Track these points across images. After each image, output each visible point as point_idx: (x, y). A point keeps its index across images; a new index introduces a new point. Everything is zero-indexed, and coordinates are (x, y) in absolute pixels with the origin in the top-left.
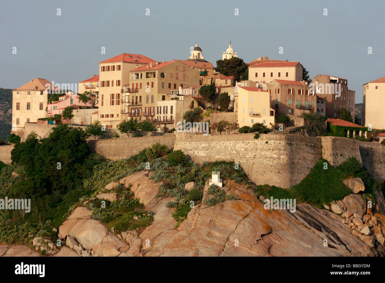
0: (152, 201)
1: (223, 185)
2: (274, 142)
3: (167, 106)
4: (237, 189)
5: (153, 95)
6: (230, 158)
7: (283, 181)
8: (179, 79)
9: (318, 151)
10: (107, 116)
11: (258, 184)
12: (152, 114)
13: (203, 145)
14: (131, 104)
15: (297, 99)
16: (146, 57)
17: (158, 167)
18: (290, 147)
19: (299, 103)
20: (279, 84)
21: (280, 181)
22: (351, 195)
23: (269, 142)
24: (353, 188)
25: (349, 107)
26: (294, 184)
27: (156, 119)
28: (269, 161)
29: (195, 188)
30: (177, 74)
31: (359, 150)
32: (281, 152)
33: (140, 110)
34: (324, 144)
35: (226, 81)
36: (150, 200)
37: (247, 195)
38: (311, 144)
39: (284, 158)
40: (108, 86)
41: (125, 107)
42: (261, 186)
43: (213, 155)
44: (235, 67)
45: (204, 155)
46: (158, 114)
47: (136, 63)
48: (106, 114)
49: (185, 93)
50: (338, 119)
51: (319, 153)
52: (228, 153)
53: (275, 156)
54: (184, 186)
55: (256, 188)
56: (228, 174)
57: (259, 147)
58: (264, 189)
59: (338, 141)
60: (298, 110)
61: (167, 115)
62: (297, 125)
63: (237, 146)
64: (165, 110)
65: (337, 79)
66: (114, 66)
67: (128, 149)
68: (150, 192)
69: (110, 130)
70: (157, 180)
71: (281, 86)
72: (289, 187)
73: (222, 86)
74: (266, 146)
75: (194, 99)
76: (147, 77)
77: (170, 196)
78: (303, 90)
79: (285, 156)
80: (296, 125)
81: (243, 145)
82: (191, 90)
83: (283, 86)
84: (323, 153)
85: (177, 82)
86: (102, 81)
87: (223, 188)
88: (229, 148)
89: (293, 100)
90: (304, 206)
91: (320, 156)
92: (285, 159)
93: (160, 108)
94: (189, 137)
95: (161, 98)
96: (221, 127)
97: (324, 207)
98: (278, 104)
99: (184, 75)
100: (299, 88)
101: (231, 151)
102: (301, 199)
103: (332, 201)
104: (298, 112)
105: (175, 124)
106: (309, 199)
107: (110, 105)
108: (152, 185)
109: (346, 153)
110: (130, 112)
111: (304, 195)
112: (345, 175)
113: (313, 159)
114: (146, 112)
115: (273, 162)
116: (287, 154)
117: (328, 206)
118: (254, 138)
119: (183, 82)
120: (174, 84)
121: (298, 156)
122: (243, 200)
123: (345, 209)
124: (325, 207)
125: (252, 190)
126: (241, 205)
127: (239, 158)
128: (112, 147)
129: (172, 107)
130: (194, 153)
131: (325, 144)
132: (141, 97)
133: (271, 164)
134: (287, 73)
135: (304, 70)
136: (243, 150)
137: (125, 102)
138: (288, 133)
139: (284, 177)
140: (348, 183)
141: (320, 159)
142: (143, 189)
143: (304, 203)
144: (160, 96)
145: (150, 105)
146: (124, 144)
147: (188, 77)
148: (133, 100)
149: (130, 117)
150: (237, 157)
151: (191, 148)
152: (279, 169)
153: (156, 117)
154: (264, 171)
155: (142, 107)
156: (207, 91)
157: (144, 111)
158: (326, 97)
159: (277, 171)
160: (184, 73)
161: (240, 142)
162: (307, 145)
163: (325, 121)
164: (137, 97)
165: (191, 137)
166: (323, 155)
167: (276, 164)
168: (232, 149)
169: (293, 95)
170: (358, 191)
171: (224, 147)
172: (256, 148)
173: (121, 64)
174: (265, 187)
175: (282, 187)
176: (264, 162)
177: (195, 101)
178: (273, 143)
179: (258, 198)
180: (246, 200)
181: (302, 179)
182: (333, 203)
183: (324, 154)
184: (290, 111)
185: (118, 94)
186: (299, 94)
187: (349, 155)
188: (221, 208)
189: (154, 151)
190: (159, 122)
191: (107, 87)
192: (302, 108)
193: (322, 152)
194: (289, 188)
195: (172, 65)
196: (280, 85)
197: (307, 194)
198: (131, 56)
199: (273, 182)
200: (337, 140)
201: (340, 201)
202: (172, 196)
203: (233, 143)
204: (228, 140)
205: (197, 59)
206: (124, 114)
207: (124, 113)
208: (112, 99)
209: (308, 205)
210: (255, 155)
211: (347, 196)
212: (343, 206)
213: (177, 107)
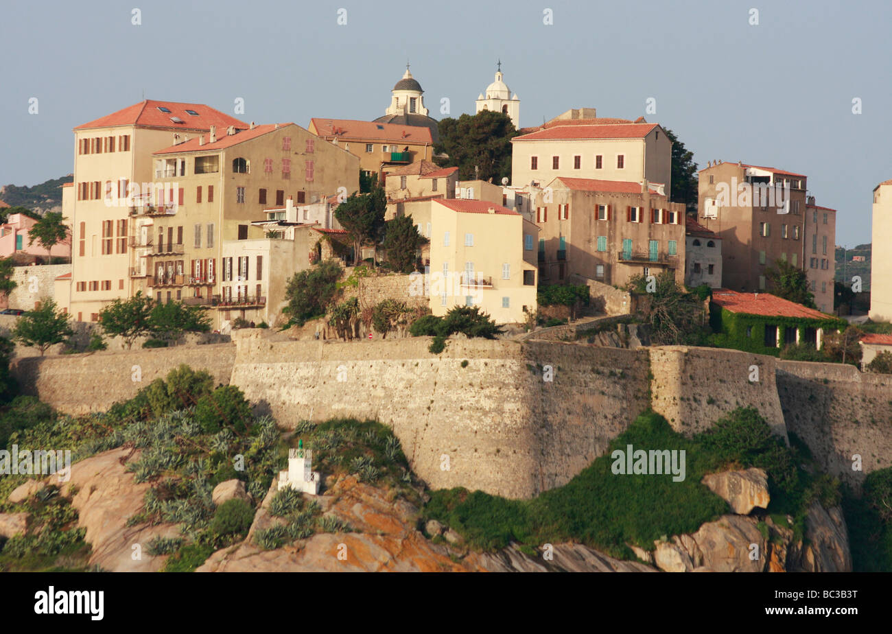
0: (115, 534)
1: (322, 489)
2: (486, 364)
3: (247, 258)
4: (361, 501)
5: (212, 225)
6: (369, 409)
7: (511, 478)
8: (292, 176)
9: (639, 390)
10: (95, 285)
11: (436, 486)
12: (210, 281)
13: (304, 372)
14: (156, 251)
15: (622, 234)
16: (216, 112)
17: (161, 436)
18: (535, 378)
19: (629, 248)
20: (568, 189)
21: (499, 476)
22: (725, 520)
23: (471, 362)
24: (733, 499)
25: (812, 259)
26: (547, 488)
27: (220, 296)
28: (470, 417)
29: (238, 497)
30: (287, 162)
31: (774, 388)
32: (506, 392)
33: (180, 267)
34: (656, 369)
35: (435, 180)
36: (108, 534)
37: (389, 519)
38: (613, 369)
39: (515, 410)
40: (97, 198)
41: (139, 259)
42: (444, 491)
43: (325, 402)
44: (485, 140)
45: (304, 401)
46: (224, 280)
47: (177, 129)
48: (92, 280)
49: (305, 219)
50: (756, 294)
51: (640, 395)
52: (364, 395)
53: (487, 404)
54: (210, 493)
55: (426, 499)
56: (342, 458)
57: (443, 376)
58: (449, 502)
59: (702, 360)
60: (627, 268)
61: (247, 283)
62: (611, 311)
63: (387, 376)
64: (243, 269)
65: (771, 174)
66: (112, 139)
67: (120, 385)
68: (116, 510)
69: (90, 327)
70: (144, 476)
71: (574, 196)
72: (528, 494)
73: (424, 195)
74: (463, 376)
75: (321, 235)
76: (199, 170)
77: (167, 522)
78: (641, 210)
79: (519, 405)
80: (609, 313)
81: (403, 372)
82: (323, 209)
83: (579, 195)
84: (653, 396)
85: (285, 185)
86: (81, 182)
87: (319, 499)
88: (367, 380)
89: (611, 239)
90: (566, 552)
91: (644, 403)
92: (519, 414)
93: (228, 263)
94: (269, 347)
95: (236, 232)
96: (384, 320)
97: (635, 556)
98: (565, 251)
99: (311, 165)
100: (628, 202)
101: (371, 388)
102: (560, 530)
103: (659, 538)
104: (624, 273)
105: (266, 309)
106: (588, 531)
107: (103, 253)
108: (128, 490)
109: (729, 396)
110: (153, 275)
111: (574, 518)
112: (712, 461)
113: (618, 412)
114: (193, 275)
115: (480, 420)
116: (523, 399)
117: (646, 550)
118: (431, 352)
119: (306, 186)
120: (278, 192)
121: (564, 405)
122: (370, 534)
123: (697, 560)
124: (639, 556)
125: (409, 504)
126: (357, 547)
127: (391, 411)
128: (80, 379)
129: (260, 259)
130: (279, 396)
131: (661, 368)
132: (180, 229)
133: (475, 428)
134: (621, 158)
135: (678, 148)
136: (401, 385)
137: (140, 246)
138: (574, 335)
139: (513, 465)
140: (718, 483)
141: (643, 414)
142: (102, 499)
143: (567, 542)
144: (230, 227)
145: (203, 254)
146: (112, 370)
147: (322, 170)
148: (161, 237)
149: (154, 288)
150: (385, 407)
151: (272, 381)
152: (498, 441)
153: (218, 291)
154: (453, 448)
155: (185, 258)
156: (356, 212)
157: (188, 271)
158: (735, 228)
159: (493, 449)
160: (309, 157)
161: (396, 362)
162: (598, 373)
163: (705, 298)
164: (170, 230)
165: (272, 347)
166: (655, 402)
167: (491, 426)
168: (375, 383)
169: (610, 224)
170: (750, 507)
171: (355, 378)
172: (434, 381)
173: (130, 131)
174: (455, 496)
175: (506, 494)
176: (453, 422)
177: (324, 243)
178: (482, 366)
179: (421, 527)
180: (378, 532)
181: (577, 473)
182: (661, 543)
183: (657, 397)
184: (600, 270)
185: (124, 220)
186: (628, 221)
187: (740, 400)
188: (294, 556)
189: (171, 389)
190: (226, 304)
191: (94, 201)
192: (637, 260)
193: (650, 392)
194: (530, 497)
195: (272, 136)
196: (570, 195)
197: (582, 515)
198: (167, 109)
199: (478, 482)
200: (698, 356)
201: (685, 538)
202: (172, 522)
203: (377, 365)
204: (367, 356)
205: (406, 114)
206: (139, 281)
207: (137, 278)
208: (108, 236)
209: (581, 548)
210: (432, 402)
211: (710, 521)
212: (691, 553)
213: (273, 260)
